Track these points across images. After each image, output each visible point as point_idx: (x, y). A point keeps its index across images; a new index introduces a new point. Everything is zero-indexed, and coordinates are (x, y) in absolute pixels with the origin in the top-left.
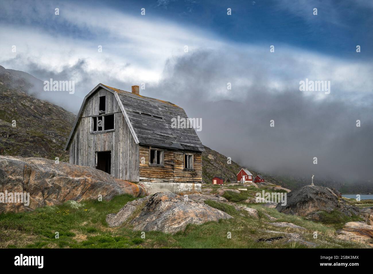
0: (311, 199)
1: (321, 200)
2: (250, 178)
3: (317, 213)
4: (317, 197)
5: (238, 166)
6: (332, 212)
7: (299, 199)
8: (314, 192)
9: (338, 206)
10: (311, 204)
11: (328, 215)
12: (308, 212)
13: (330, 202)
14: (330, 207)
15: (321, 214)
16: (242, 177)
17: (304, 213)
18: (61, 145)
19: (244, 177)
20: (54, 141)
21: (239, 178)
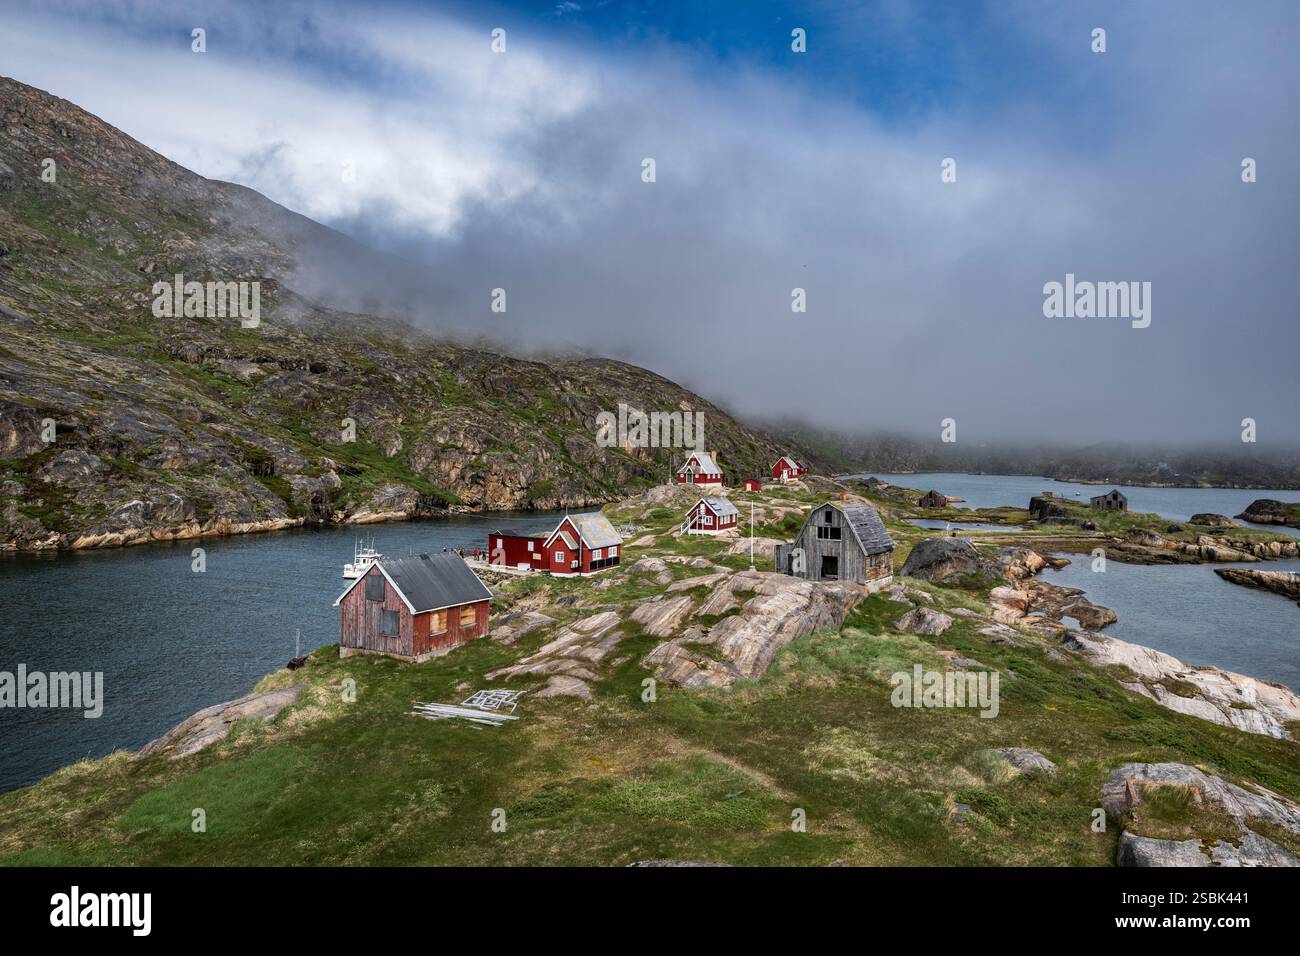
0: (949, 559)
1: (960, 559)
2: (795, 473)
3: (957, 575)
4: (956, 555)
5: (734, 422)
6: (974, 575)
7: (934, 558)
8: (952, 548)
9: (980, 567)
10: (949, 565)
11: (969, 579)
12: (946, 574)
13: (971, 561)
14: (971, 569)
15: (961, 577)
16: (782, 473)
17: (941, 574)
18: (413, 386)
19: (785, 471)
20: (398, 378)
21: (779, 473)
